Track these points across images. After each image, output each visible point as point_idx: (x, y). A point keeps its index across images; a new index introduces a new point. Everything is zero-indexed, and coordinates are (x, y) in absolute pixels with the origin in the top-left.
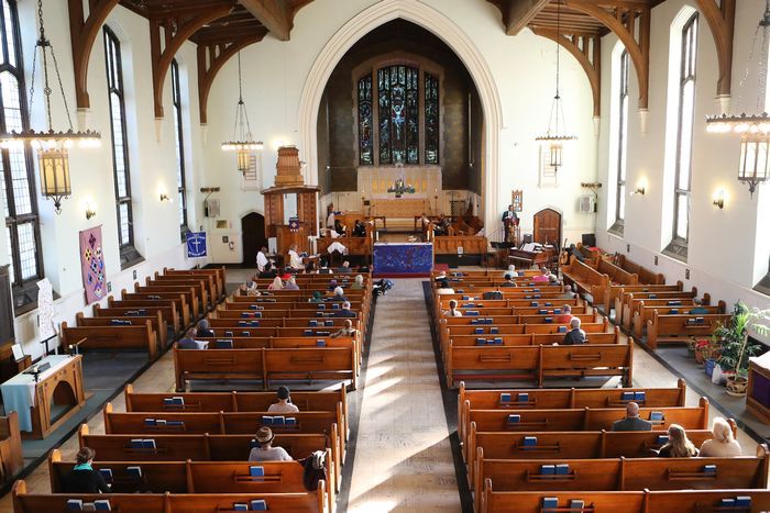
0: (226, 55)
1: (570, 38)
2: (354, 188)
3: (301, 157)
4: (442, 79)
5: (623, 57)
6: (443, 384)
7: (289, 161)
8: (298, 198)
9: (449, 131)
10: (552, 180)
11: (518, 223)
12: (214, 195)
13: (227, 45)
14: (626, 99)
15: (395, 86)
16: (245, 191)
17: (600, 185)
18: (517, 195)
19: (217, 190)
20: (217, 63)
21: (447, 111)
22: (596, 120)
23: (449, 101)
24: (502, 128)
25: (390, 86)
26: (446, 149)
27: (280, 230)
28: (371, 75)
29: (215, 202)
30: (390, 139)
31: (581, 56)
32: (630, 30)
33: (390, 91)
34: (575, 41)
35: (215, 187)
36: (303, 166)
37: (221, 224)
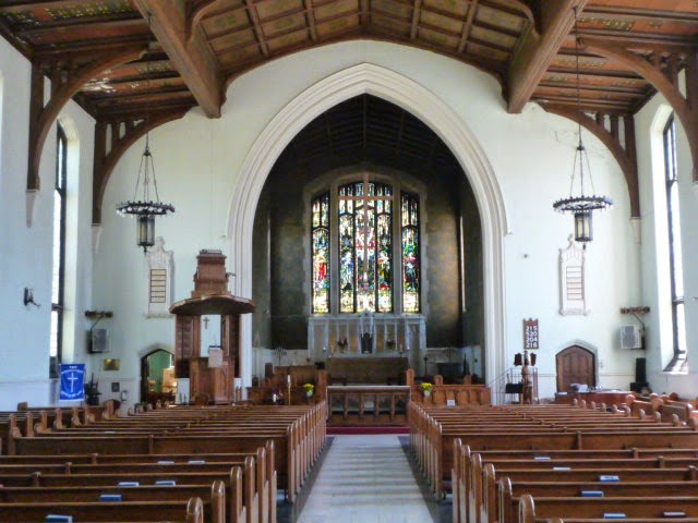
0: (134, 134)
1: (593, 116)
2: (303, 345)
3: (229, 267)
4: (423, 199)
5: (665, 133)
6: (429, 499)
7: (211, 272)
8: (223, 323)
9: (434, 267)
10: (578, 305)
11: (533, 362)
12: (102, 324)
13: (136, 123)
14: (675, 187)
15: (360, 208)
16: (149, 317)
17: (647, 310)
18: (530, 325)
19: (109, 315)
20: (121, 145)
21: (433, 241)
22: (635, 221)
23: (434, 229)
24: (506, 233)
25: (355, 209)
26: (430, 293)
27: (194, 366)
28: (328, 193)
29: (103, 332)
30: (354, 278)
31: (610, 140)
32: (673, 80)
33: (354, 215)
34: (599, 120)
35: (107, 310)
36: (231, 278)
37: (112, 366)
